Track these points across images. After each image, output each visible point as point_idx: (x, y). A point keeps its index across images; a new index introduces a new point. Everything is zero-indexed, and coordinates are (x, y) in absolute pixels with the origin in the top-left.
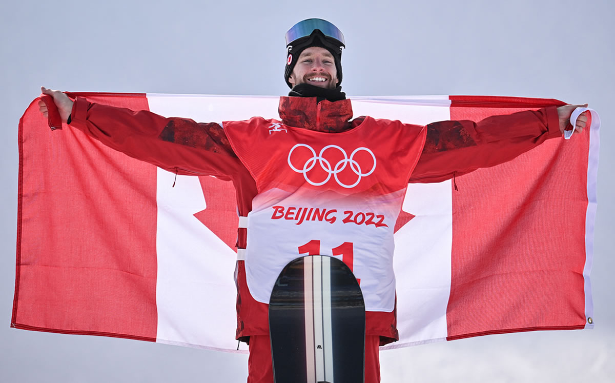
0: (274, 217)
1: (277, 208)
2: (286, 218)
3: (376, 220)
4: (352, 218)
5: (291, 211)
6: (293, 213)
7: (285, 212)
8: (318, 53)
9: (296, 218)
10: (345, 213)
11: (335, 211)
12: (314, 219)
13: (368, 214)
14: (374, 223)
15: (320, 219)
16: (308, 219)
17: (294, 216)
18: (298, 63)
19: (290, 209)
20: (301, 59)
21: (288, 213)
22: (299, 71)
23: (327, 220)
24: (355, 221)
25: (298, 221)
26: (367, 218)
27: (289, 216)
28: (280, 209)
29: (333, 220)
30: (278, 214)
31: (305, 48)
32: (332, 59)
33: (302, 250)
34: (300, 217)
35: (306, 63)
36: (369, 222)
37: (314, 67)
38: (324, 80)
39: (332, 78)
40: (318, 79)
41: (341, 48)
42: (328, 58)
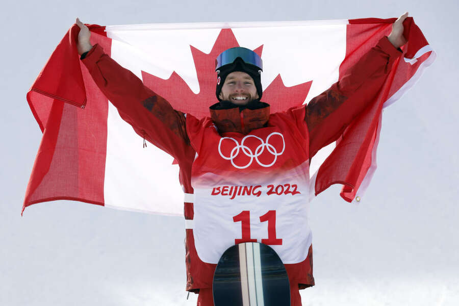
0: (213, 194)
2: (223, 194)
3: (292, 189)
4: (274, 190)
6: (227, 190)
7: (221, 190)
8: (240, 76)
9: (230, 194)
10: (268, 187)
11: (260, 186)
12: (243, 194)
13: (285, 185)
14: (291, 192)
15: (249, 194)
16: (239, 194)
17: (228, 193)
18: (225, 84)
19: (225, 187)
21: (224, 190)
22: (226, 92)
23: (254, 194)
24: (276, 192)
25: (231, 196)
26: (285, 188)
27: (225, 192)
29: (259, 193)
30: (216, 192)
31: (229, 73)
32: (252, 81)
33: (236, 219)
34: (233, 193)
35: (231, 84)
36: (287, 192)
37: (237, 88)
38: (245, 98)
39: (252, 96)
40: (240, 98)
41: (259, 71)
42: (248, 80)
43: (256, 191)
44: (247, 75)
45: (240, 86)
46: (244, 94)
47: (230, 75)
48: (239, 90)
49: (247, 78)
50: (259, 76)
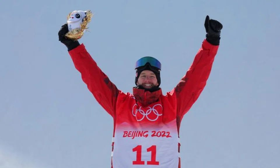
0: (124, 136)
1: (125, 132)
2: (129, 136)
3: (166, 134)
5: (130, 133)
6: (130, 134)
7: (128, 134)
8: (148, 73)
9: (132, 136)
10: (152, 132)
11: (147, 132)
12: (138, 136)
13: (162, 132)
14: (166, 136)
15: (141, 136)
16: (136, 136)
17: (131, 135)
18: (140, 77)
19: (130, 132)
20: (141, 75)
21: (129, 134)
22: (140, 81)
23: (144, 136)
24: (157, 135)
25: (132, 137)
26: (162, 134)
27: (130, 135)
28: (126, 133)
29: (147, 136)
30: (126, 135)
31: (142, 71)
32: (155, 76)
33: (134, 150)
34: (133, 136)
35: (143, 77)
36: (164, 136)
37: (146, 80)
38: (150, 85)
39: (154, 84)
40: (148, 85)
41: (159, 70)
42: (152, 75)
43: (145, 134)
44: (152, 72)
45: (148, 78)
46: (150, 83)
47: (143, 72)
48: (147, 81)
49: (152, 74)
50: (159, 73)
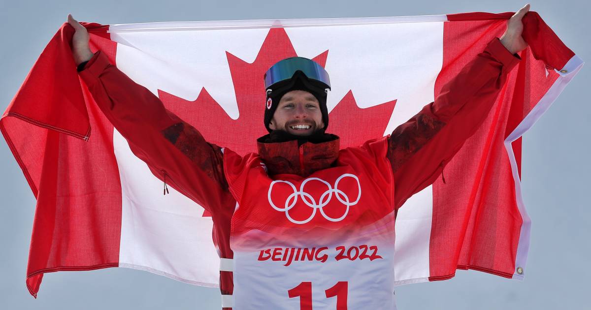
0: (261, 259)
2: (274, 259)
3: (370, 253)
4: (345, 254)
5: (278, 251)
6: (280, 254)
7: (272, 253)
8: (301, 97)
9: (284, 259)
10: (337, 249)
11: (326, 248)
12: (303, 259)
13: (361, 247)
14: (368, 257)
15: (310, 259)
16: (297, 259)
17: (282, 257)
18: (279, 107)
19: (276, 249)
20: (283, 104)
21: (275, 254)
22: (281, 118)
23: (318, 259)
24: (349, 257)
25: (286, 263)
26: (361, 251)
27: (277, 257)
29: (325, 258)
30: (265, 256)
31: (286, 92)
32: (316, 103)
33: (292, 293)
34: (288, 258)
35: (288, 108)
36: (363, 256)
37: (297, 114)
38: (308, 127)
39: (317, 124)
40: (301, 127)
41: (326, 89)
42: (312, 103)
43: (320, 255)
44: (310, 95)
45: (301, 110)
46: (306, 121)
47: (287, 95)
48: (301, 116)
49: (310, 99)
